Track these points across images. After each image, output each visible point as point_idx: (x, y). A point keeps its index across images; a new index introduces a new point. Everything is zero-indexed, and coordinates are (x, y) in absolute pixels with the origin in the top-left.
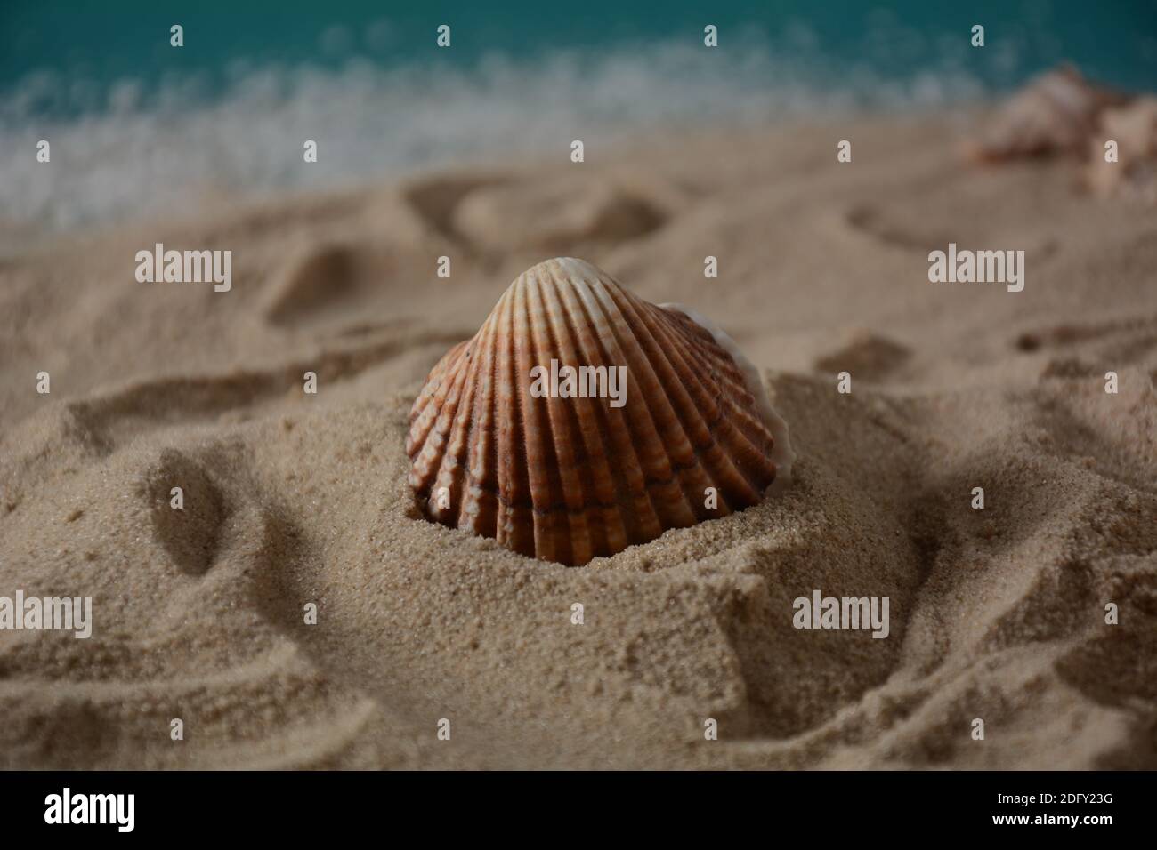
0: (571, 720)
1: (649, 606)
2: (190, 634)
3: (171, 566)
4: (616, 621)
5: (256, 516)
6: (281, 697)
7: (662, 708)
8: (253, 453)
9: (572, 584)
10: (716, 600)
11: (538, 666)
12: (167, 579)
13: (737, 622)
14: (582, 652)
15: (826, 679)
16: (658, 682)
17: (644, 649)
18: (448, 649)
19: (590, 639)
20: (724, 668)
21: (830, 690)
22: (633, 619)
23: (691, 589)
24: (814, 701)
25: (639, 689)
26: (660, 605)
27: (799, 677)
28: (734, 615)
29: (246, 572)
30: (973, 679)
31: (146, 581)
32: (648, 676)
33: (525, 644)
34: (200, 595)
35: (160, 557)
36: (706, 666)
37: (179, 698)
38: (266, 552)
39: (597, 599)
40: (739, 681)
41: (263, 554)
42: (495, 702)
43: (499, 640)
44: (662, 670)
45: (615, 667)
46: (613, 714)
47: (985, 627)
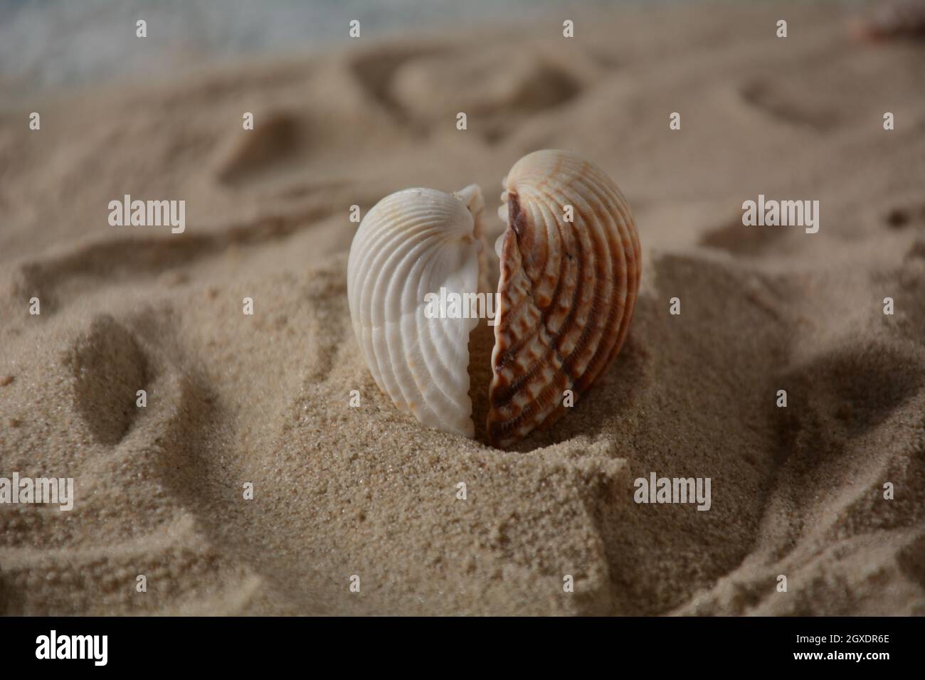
0: (445, 596)
1: (522, 486)
2: (98, 503)
3: (88, 435)
4: (491, 501)
5: (174, 382)
6: (175, 571)
7: (529, 587)
8: (180, 319)
9: (453, 462)
10: (583, 483)
11: (418, 541)
12: (83, 447)
13: (602, 503)
14: (459, 530)
15: (685, 559)
16: (528, 561)
17: (516, 528)
18: (338, 520)
19: (465, 517)
20: (588, 550)
21: (688, 571)
22: (507, 499)
23: (561, 472)
24: (672, 582)
25: (509, 568)
26: (533, 487)
27: (660, 558)
28: (600, 496)
29: (157, 441)
30: (821, 569)
31: (64, 449)
32: (518, 556)
33: (408, 519)
34: (110, 465)
35: (78, 426)
36: (572, 548)
37: (82, 567)
38: (179, 419)
39: (475, 477)
40: (602, 563)
41: (176, 421)
42: (377, 575)
43: (384, 513)
44: (532, 551)
45: (488, 545)
46: (484, 592)
47: (835, 515)
